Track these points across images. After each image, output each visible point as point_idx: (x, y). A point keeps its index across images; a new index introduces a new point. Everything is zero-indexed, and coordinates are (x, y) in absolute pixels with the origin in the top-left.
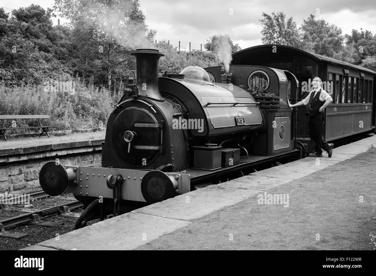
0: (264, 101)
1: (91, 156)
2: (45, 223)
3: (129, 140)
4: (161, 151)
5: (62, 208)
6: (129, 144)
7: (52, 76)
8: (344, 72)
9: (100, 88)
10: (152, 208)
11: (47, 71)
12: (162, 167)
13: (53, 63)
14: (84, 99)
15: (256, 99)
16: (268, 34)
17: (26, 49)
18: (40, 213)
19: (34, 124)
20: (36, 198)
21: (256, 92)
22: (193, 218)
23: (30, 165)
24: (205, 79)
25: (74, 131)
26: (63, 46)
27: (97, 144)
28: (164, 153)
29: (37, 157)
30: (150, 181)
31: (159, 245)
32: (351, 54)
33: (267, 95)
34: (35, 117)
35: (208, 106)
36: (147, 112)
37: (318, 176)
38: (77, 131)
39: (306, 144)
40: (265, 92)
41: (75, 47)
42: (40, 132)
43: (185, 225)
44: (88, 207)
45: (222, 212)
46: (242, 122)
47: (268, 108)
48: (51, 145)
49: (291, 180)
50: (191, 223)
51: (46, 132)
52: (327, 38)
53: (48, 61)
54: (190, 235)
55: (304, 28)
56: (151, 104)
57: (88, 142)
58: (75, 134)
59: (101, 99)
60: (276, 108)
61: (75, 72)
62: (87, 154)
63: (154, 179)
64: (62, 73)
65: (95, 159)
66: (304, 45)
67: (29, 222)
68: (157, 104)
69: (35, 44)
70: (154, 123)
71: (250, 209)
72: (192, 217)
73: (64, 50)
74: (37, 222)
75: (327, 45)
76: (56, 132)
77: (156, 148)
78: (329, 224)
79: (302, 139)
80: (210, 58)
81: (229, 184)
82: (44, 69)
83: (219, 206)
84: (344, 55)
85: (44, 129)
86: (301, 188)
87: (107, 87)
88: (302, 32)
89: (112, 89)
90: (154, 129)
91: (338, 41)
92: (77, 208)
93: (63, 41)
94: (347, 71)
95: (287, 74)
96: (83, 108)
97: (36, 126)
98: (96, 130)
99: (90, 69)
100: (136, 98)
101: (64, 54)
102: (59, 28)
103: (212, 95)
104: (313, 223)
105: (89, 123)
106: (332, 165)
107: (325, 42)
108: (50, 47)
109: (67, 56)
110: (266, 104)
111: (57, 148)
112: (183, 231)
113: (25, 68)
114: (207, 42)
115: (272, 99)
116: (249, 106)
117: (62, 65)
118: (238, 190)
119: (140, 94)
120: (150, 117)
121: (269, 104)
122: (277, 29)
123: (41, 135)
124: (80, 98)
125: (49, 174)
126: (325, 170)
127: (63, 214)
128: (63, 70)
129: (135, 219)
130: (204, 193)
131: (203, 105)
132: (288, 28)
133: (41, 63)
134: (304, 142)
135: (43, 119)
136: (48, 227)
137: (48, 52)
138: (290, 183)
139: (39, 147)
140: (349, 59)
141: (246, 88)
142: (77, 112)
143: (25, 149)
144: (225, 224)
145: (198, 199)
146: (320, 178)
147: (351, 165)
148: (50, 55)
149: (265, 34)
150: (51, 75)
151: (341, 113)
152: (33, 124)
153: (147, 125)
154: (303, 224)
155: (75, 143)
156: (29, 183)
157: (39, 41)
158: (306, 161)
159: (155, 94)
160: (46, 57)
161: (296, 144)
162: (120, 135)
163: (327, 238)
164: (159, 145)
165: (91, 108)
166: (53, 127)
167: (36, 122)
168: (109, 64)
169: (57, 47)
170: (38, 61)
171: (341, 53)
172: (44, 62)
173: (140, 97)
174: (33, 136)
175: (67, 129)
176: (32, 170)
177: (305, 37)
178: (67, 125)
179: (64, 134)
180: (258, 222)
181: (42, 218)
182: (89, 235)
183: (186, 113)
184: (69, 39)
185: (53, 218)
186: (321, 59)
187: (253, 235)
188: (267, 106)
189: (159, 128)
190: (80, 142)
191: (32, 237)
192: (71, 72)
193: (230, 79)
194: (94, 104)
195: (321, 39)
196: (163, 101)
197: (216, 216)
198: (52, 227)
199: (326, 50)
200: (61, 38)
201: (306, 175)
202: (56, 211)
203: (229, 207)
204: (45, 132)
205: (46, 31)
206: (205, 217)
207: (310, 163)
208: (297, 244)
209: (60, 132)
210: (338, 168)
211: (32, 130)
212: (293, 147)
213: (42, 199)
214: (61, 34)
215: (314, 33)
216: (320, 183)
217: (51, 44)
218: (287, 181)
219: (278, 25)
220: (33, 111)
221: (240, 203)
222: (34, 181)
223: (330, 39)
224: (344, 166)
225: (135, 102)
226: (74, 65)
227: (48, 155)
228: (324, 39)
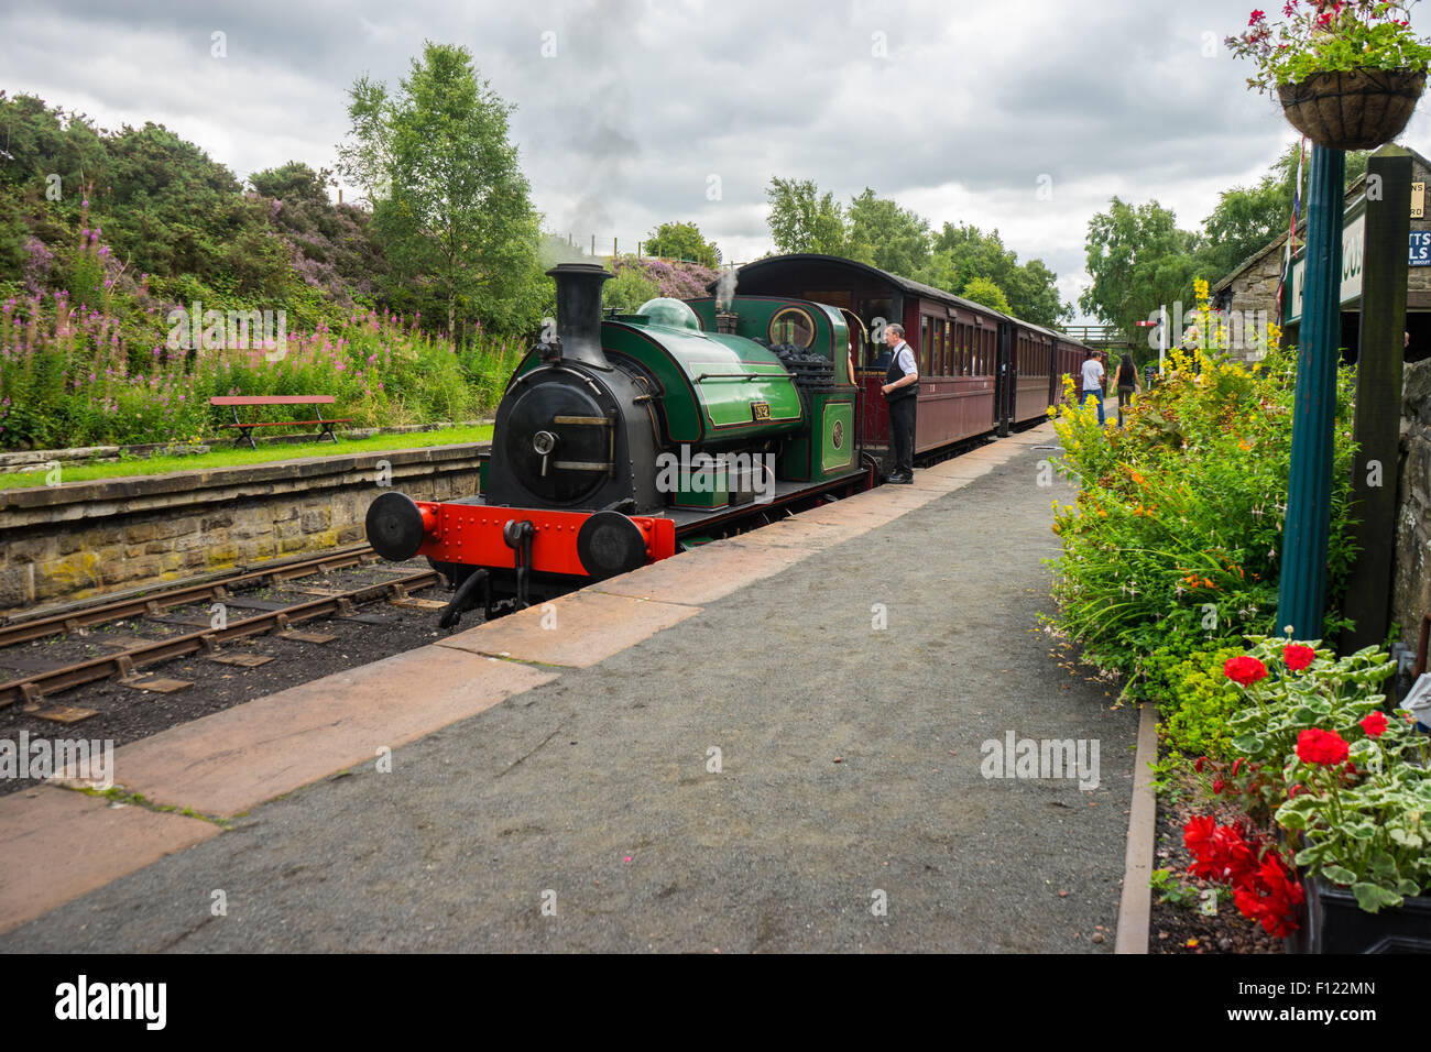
0: (805, 371)
1: (429, 484)
2: (363, 618)
3: (545, 450)
4: (610, 474)
5: (391, 587)
6: (545, 457)
7: (332, 312)
8: (948, 313)
9: (433, 338)
10: (619, 584)
11: (323, 301)
12: (616, 504)
13: (334, 283)
14: (403, 362)
15: (789, 367)
16: (782, 224)
17: (283, 256)
18: (352, 597)
19: (305, 414)
20: (332, 568)
21: (788, 352)
22: (702, 601)
23: (312, 501)
24: (690, 325)
25: (385, 430)
26: (352, 247)
27: (443, 458)
28: (615, 478)
29: (326, 484)
30: (597, 533)
31: (658, 647)
32: (947, 273)
33: (810, 359)
34: (307, 400)
35: (703, 380)
36: (582, 393)
37: (913, 520)
38: (390, 431)
39: (880, 459)
40: (805, 352)
41: (377, 250)
42: (318, 432)
43: (695, 614)
44: (465, 585)
45: (754, 590)
46: (765, 414)
47: (813, 386)
48: (353, 460)
49: (867, 530)
50: (703, 610)
51: (330, 431)
52: (899, 238)
53: (323, 280)
54: (708, 630)
55: (854, 215)
56: (590, 377)
57: (425, 453)
58: (387, 436)
59: (436, 362)
60: (828, 386)
61: (379, 303)
62: (423, 478)
63: (604, 529)
64: (352, 307)
65: (437, 490)
66: (855, 250)
67: (332, 613)
68: (602, 375)
69: (297, 244)
70: (595, 415)
71: (806, 583)
72: (700, 599)
73: (354, 255)
74: (349, 615)
75: (899, 252)
76: (349, 432)
77: (600, 466)
78: (956, 604)
79: (872, 448)
80: (658, 272)
81: (750, 537)
82: (317, 297)
83: (745, 579)
84: (933, 275)
85: (325, 425)
86: (890, 544)
87: (446, 334)
88: (848, 223)
89: (458, 340)
90: (595, 428)
91: (920, 245)
92: (420, 589)
93: (352, 238)
94: (953, 312)
95: (847, 317)
96: (401, 382)
97: (307, 419)
98: (429, 427)
99: (410, 295)
100: (557, 364)
101: (353, 266)
102: (343, 209)
103: (708, 360)
104: (929, 604)
105: (413, 414)
106: (934, 498)
107: (896, 245)
108: (327, 249)
109: (361, 268)
110: (809, 377)
111: (364, 467)
112: (694, 623)
113: (281, 296)
114: (649, 238)
115: (820, 368)
116: (774, 380)
117: (351, 289)
118: (772, 549)
119: (565, 356)
120: (587, 403)
121: (814, 377)
122: (800, 214)
123: (320, 438)
124: (394, 359)
125: (386, 518)
126: (924, 508)
127: (394, 601)
128: (353, 299)
129: (593, 604)
130: (709, 556)
131: (692, 379)
132: (823, 213)
133: (310, 285)
134: (875, 453)
135: (323, 404)
136: (371, 624)
137: (323, 260)
138: (866, 534)
139: (330, 464)
140: (942, 284)
141: (767, 343)
142: (388, 390)
143: (303, 468)
144: (769, 610)
145: (701, 567)
146: (919, 524)
147: (969, 500)
148: (327, 268)
149: (775, 222)
150: (331, 309)
151: (944, 395)
152: (303, 416)
153: (580, 420)
154: (911, 607)
155: (399, 455)
156: (312, 537)
157: (304, 238)
158: (885, 491)
159: (597, 356)
160: (319, 271)
161: (862, 458)
162: (525, 440)
163: (959, 627)
164: (606, 459)
165: (417, 380)
166: (343, 422)
167: (308, 410)
168: (451, 286)
169: (340, 250)
170: (302, 279)
171: (926, 269)
172: (316, 281)
173: (565, 362)
174: (304, 440)
175: (370, 425)
176: (316, 510)
177: (857, 235)
178: (371, 416)
179: (366, 437)
180: (829, 605)
181: (356, 606)
182: (520, 630)
183: (658, 394)
184: (365, 232)
185: (378, 608)
186: (908, 287)
187: (828, 628)
188: (812, 381)
189: (607, 426)
190: (408, 454)
191: (346, 642)
192: (370, 303)
193: (734, 325)
194: (421, 371)
195: (888, 238)
196: (612, 370)
197: (745, 597)
198: (380, 625)
199: (897, 263)
200: (348, 231)
201: (891, 519)
202: (381, 594)
203: (765, 580)
204: (328, 432)
205: (318, 217)
206: (725, 599)
207: (893, 495)
208: (911, 639)
209: (357, 432)
210: (947, 504)
211: (301, 427)
212: (857, 464)
213: (344, 569)
214: (346, 222)
215: (875, 225)
216: (922, 534)
217: (328, 244)
218: (860, 532)
219: (802, 206)
220: (302, 387)
221: (783, 573)
222: (321, 534)
223: (904, 239)
224: (955, 502)
225: (556, 373)
226: (375, 289)
227: (347, 480)
228: (894, 239)
